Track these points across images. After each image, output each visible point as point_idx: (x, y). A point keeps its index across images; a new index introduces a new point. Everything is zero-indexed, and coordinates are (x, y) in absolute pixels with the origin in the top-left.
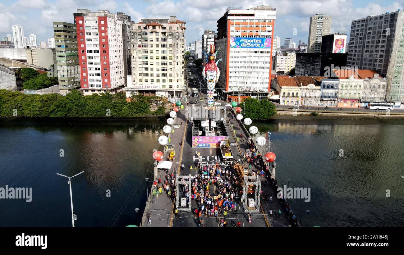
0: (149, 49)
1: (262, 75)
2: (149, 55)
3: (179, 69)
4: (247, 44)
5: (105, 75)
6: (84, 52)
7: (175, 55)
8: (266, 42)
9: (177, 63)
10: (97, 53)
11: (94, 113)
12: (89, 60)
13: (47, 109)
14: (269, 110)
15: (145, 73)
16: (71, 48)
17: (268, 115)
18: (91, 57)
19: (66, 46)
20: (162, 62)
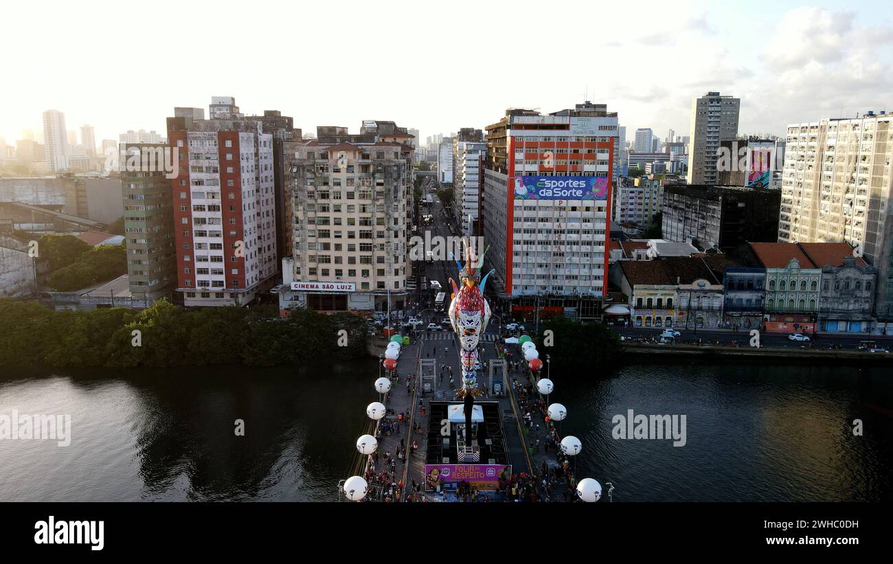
0: (332, 202)
1: (588, 261)
2: (331, 215)
3: (401, 245)
4: (553, 190)
5: (233, 260)
6: (186, 209)
7: (390, 216)
8: (597, 186)
9: (396, 232)
10: (216, 210)
12: (196, 227)
15: (322, 256)
16: (158, 198)
18: (202, 221)
19: (147, 196)
20: (361, 231)
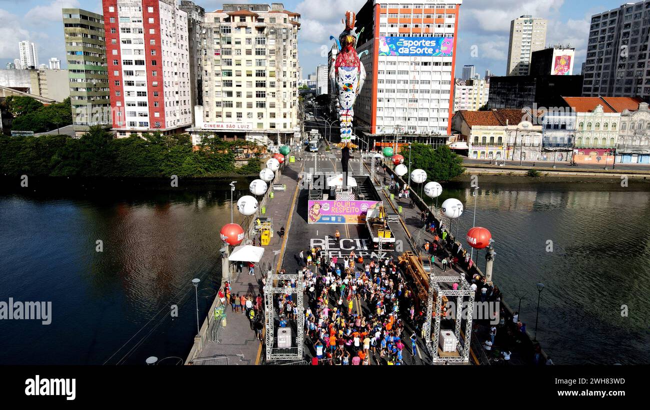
0: (234, 57)
1: (436, 105)
2: (234, 68)
3: (288, 94)
4: (409, 48)
5: (155, 105)
6: (117, 63)
7: (280, 69)
8: (444, 44)
9: (285, 83)
10: (141, 64)
11: (131, 169)
12: (126, 78)
13: (44, 161)
14: (451, 165)
15: (227, 102)
16: (96, 58)
17: (450, 174)
18: (130, 73)
19: (86, 54)
20: (257, 81)
